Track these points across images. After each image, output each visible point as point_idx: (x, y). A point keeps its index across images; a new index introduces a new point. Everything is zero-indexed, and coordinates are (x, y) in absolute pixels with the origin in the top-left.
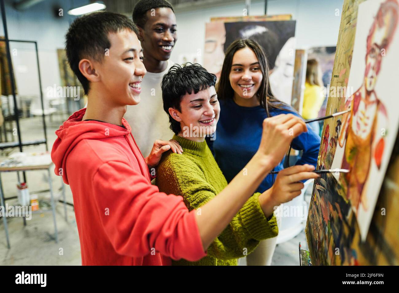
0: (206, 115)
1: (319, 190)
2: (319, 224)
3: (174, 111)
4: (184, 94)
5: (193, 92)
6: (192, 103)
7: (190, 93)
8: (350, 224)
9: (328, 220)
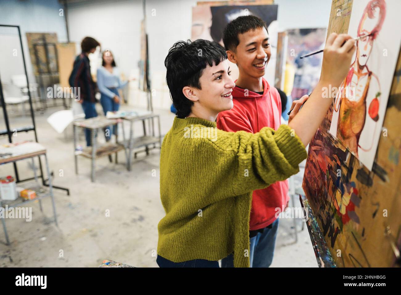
0: (228, 88)
1: (314, 151)
2: (317, 177)
3: (190, 90)
4: (204, 67)
5: (214, 63)
6: (214, 75)
7: (211, 65)
8: (348, 166)
9: (327, 170)
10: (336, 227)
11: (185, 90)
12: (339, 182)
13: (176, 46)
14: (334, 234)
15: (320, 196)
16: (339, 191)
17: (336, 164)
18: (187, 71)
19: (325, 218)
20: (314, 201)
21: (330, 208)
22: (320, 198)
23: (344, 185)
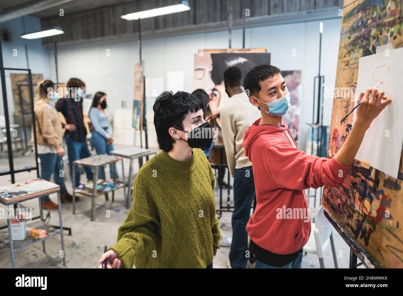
2: (339, 193)
7: (192, 112)
8: (374, 179)
9: (350, 186)
10: (369, 228)
11: (171, 130)
12: (366, 193)
13: (163, 95)
14: (367, 235)
15: (345, 208)
16: (367, 200)
17: (361, 179)
18: (173, 115)
19: (354, 224)
20: (339, 214)
21: (359, 215)
22: (346, 210)
23: (372, 194)
